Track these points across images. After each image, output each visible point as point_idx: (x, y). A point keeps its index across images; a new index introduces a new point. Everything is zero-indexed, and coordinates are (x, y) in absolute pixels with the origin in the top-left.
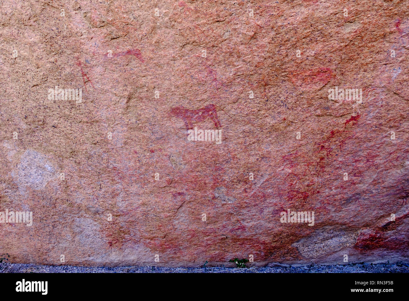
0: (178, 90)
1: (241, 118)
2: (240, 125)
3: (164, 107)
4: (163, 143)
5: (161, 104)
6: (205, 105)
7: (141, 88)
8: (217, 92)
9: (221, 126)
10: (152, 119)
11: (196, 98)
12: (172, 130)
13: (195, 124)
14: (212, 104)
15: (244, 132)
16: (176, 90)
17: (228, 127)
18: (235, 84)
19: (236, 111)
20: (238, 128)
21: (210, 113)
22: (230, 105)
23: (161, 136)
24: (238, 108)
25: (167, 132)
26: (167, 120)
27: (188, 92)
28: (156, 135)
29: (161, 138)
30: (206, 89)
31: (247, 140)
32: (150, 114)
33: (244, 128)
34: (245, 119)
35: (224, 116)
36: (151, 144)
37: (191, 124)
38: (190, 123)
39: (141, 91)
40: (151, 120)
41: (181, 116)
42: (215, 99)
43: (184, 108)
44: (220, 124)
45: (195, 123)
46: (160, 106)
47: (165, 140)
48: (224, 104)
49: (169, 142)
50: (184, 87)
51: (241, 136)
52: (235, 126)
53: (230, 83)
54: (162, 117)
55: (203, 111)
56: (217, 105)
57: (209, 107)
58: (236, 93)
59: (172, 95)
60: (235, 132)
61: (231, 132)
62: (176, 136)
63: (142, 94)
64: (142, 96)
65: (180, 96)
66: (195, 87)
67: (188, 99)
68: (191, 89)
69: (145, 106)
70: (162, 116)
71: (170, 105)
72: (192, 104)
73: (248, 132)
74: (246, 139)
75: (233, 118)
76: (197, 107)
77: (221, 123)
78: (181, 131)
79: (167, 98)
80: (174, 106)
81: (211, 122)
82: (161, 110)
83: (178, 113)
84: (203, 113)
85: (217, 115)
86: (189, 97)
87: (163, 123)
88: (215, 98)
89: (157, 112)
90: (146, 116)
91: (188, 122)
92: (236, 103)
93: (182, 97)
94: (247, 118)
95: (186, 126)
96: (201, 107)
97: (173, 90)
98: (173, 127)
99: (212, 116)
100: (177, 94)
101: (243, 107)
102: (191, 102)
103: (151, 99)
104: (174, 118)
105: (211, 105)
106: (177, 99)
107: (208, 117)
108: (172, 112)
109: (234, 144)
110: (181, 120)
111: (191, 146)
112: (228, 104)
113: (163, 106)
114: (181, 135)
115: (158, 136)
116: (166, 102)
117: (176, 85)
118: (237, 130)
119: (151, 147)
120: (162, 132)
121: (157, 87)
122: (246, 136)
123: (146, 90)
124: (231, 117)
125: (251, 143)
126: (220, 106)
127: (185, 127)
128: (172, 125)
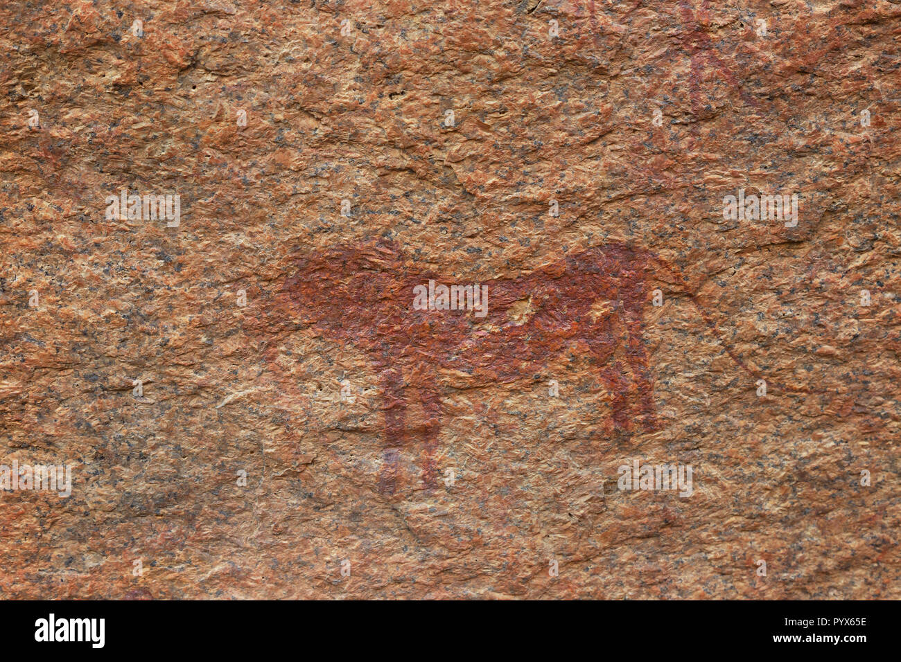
0: (386, 103)
1: (802, 372)
2: (786, 425)
3: (243, 240)
4: (170, 545)
5: (217, 214)
6: (573, 242)
7: (72, 57)
8: (683, 145)
9: (650, 426)
10: (116, 335)
11: (517, 178)
12: (272, 440)
13: (463, 400)
14: (624, 238)
15: (803, 476)
16: (367, 97)
17: (697, 430)
18: (836, 89)
19: (788, 311)
20: (766, 448)
21: (598, 311)
22: (751, 258)
23: (168, 487)
24: (806, 286)
25: (223, 450)
26: (238, 355)
27: (467, 126)
28: (126, 473)
29: (163, 503)
30: (608, 114)
31: (804, 542)
32: (111, 293)
33: (809, 447)
34: (835, 379)
35: (690, 341)
36: (70, 546)
37: (431, 397)
38: (423, 387)
39: (67, 84)
40: (112, 349)
41: (367, 322)
42: (656, 202)
43: (402, 256)
44: (648, 407)
45: (461, 390)
46: (208, 230)
47: (190, 519)
48: (716, 251)
49: (220, 538)
50: (442, 82)
51: (772, 507)
52: (748, 430)
53: (799, 81)
54: (203, 326)
55: (544, 291)
56: (664, 254)
57: (602, 261)
58: (817, 164)
59: (330, 139)
60: (741, 479)
61: (715, 472)
62: (294, 490)
63: (74, 113)
64: (65, 133)
65: (396, 158)
66: (529, 82)
67: (447, 185)
68: (489, 102)
69: (72, 227)
70: (209, 316)
71: (289, 224)
72: (473, 226)
73: (828, 484)
74: (799, 537)
75: (751, 364)
76: (508, 252)
77: (659, 396)
78: (335, 452)
79: (280, 167)
80: (323, 239)
81: (584, 388)
82: (209, 270)
83: (346, 300)
84: (543, 309)
85: (646, 334)
86: (458, 169)
87: (200, 378)
88: (660, 191)
89: (172, 281)
90: (74, 309)
91: (406, 379)
92: (801, 253)
93: (407, 162)
94: (844, 370)
95: (388, 411)
96: (542, 263)
97: (345, 96)
98: (280, 419)
99: (602, 339)
100: (372, 131)
101: (843, 283)
102: (466, 208)
103: (140, 160)
104: (302, 343)
105: (615, 245)
106: (364, 179)
107: (574, 345)
108: (292, 290)
109: (708, 571)
110: (358, 360)
111: (394, 572)
112: (744, 250)
113: (231, 237)
114: (331, 479)
115: (142, 486)
116: (263, 197)
117: (379, 58)
118: (759, 458)
119: (65, 574)
120: (185, 454)
121: (213, 62)
122: (802, 512)
123: (113, 76)
124: (739, 359)
125: (830, 563)
126: (683, 263)
127: (375, 420)
128: (275, 396)
